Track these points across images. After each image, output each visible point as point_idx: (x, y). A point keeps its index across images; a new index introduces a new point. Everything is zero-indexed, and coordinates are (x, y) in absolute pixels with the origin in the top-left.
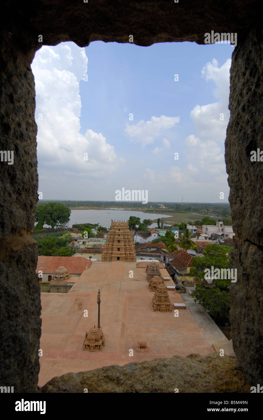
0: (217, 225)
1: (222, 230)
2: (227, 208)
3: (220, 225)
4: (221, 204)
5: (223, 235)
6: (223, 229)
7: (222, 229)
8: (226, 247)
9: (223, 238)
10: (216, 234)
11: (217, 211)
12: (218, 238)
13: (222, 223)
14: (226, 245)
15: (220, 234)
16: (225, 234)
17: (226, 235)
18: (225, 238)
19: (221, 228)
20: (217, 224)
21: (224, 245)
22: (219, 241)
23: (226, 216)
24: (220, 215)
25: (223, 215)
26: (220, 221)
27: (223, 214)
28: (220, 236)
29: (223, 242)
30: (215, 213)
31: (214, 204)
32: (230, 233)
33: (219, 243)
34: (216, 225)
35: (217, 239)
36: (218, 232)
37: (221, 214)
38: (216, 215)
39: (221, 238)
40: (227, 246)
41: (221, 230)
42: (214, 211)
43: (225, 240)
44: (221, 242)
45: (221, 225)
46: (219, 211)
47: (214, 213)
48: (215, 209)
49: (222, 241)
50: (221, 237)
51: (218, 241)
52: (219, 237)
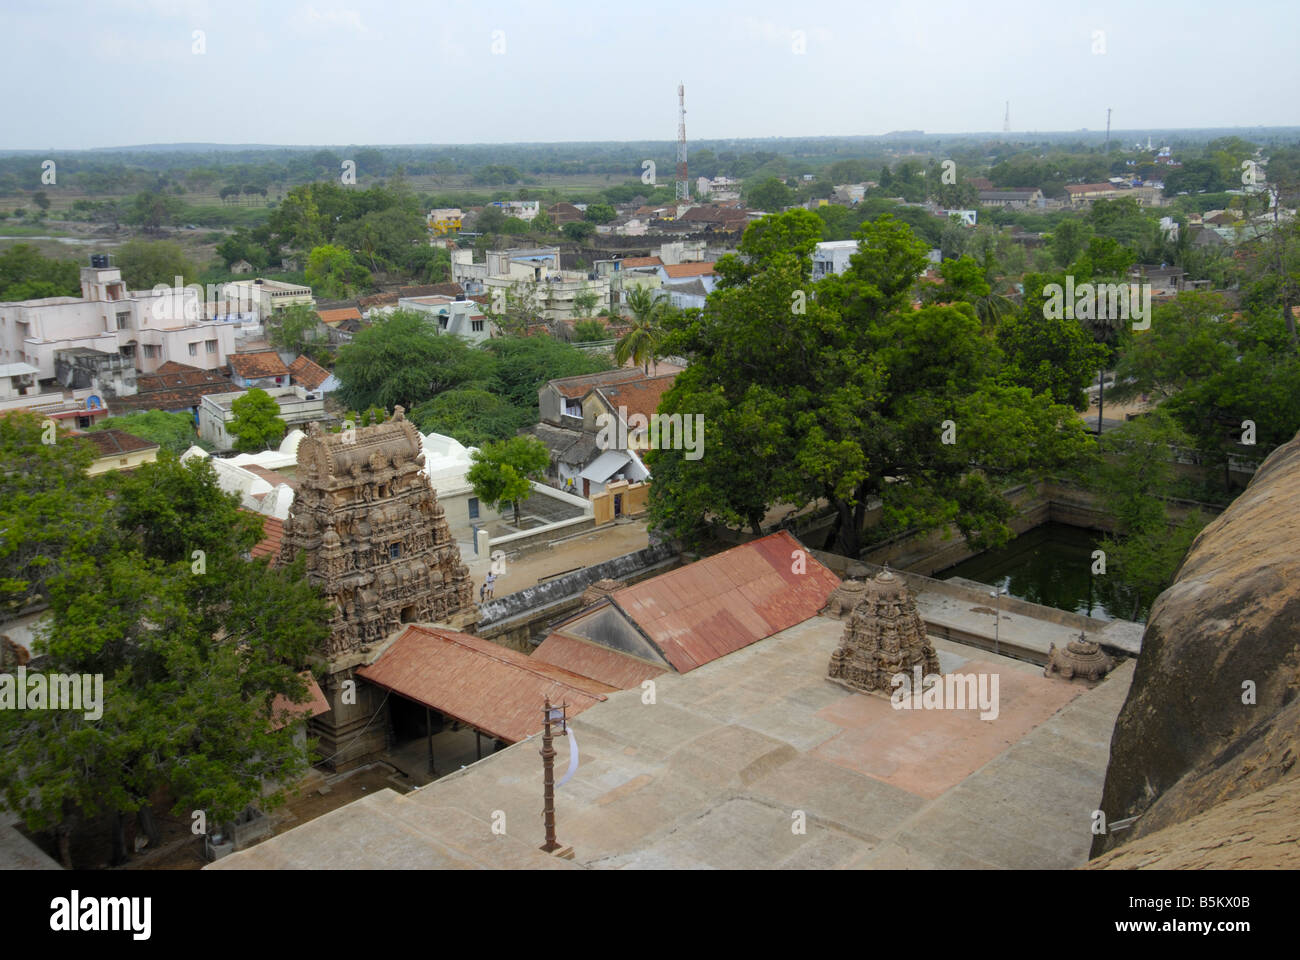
0: (85, 292)
1: (123, 319)
2: (163, 182)
3: (103, 290)
4: (129, 155)
5: (128, 350)
6: (128, 313)
7: (119, 314)
8: (147, 421)
9: (127, 367)
10: (84, 350)
11: (100, 205)
12: (95, 373)
13: (112, 275)
14: (146, 408)
15: (111, 345)
16: (143, 339)
17: (151, 349)
18: (147, 366)
19: (112, 310)
20: (85, 286)
21: (134, 408)
22: (106, 389)
23: (162, 227)
24: (122, 226)
25: (140, 227)
26: (100, 263)
27: (140, 219)
28: (107, 356)
29: (132, 390)
30: (91, 220)
31: (84, 155)
32: (167, 331)
33: (105, 406)
34: (81, 296)
35: (95, 382)
36: (99, 337)
37: (131, 224)
38: (101, 231)
39: (118, 372)
40: (156, 412)
41: (113, 323)
42: (81, 206)
43: (142, 380)
44: (119, 393)
45: (112, 290)
46: (112, 204)
47: (85, 215)
48: (90, 193)
49: (124, 389)
50: (112, 364)
51: (99, 394)
52: (105, 365)
